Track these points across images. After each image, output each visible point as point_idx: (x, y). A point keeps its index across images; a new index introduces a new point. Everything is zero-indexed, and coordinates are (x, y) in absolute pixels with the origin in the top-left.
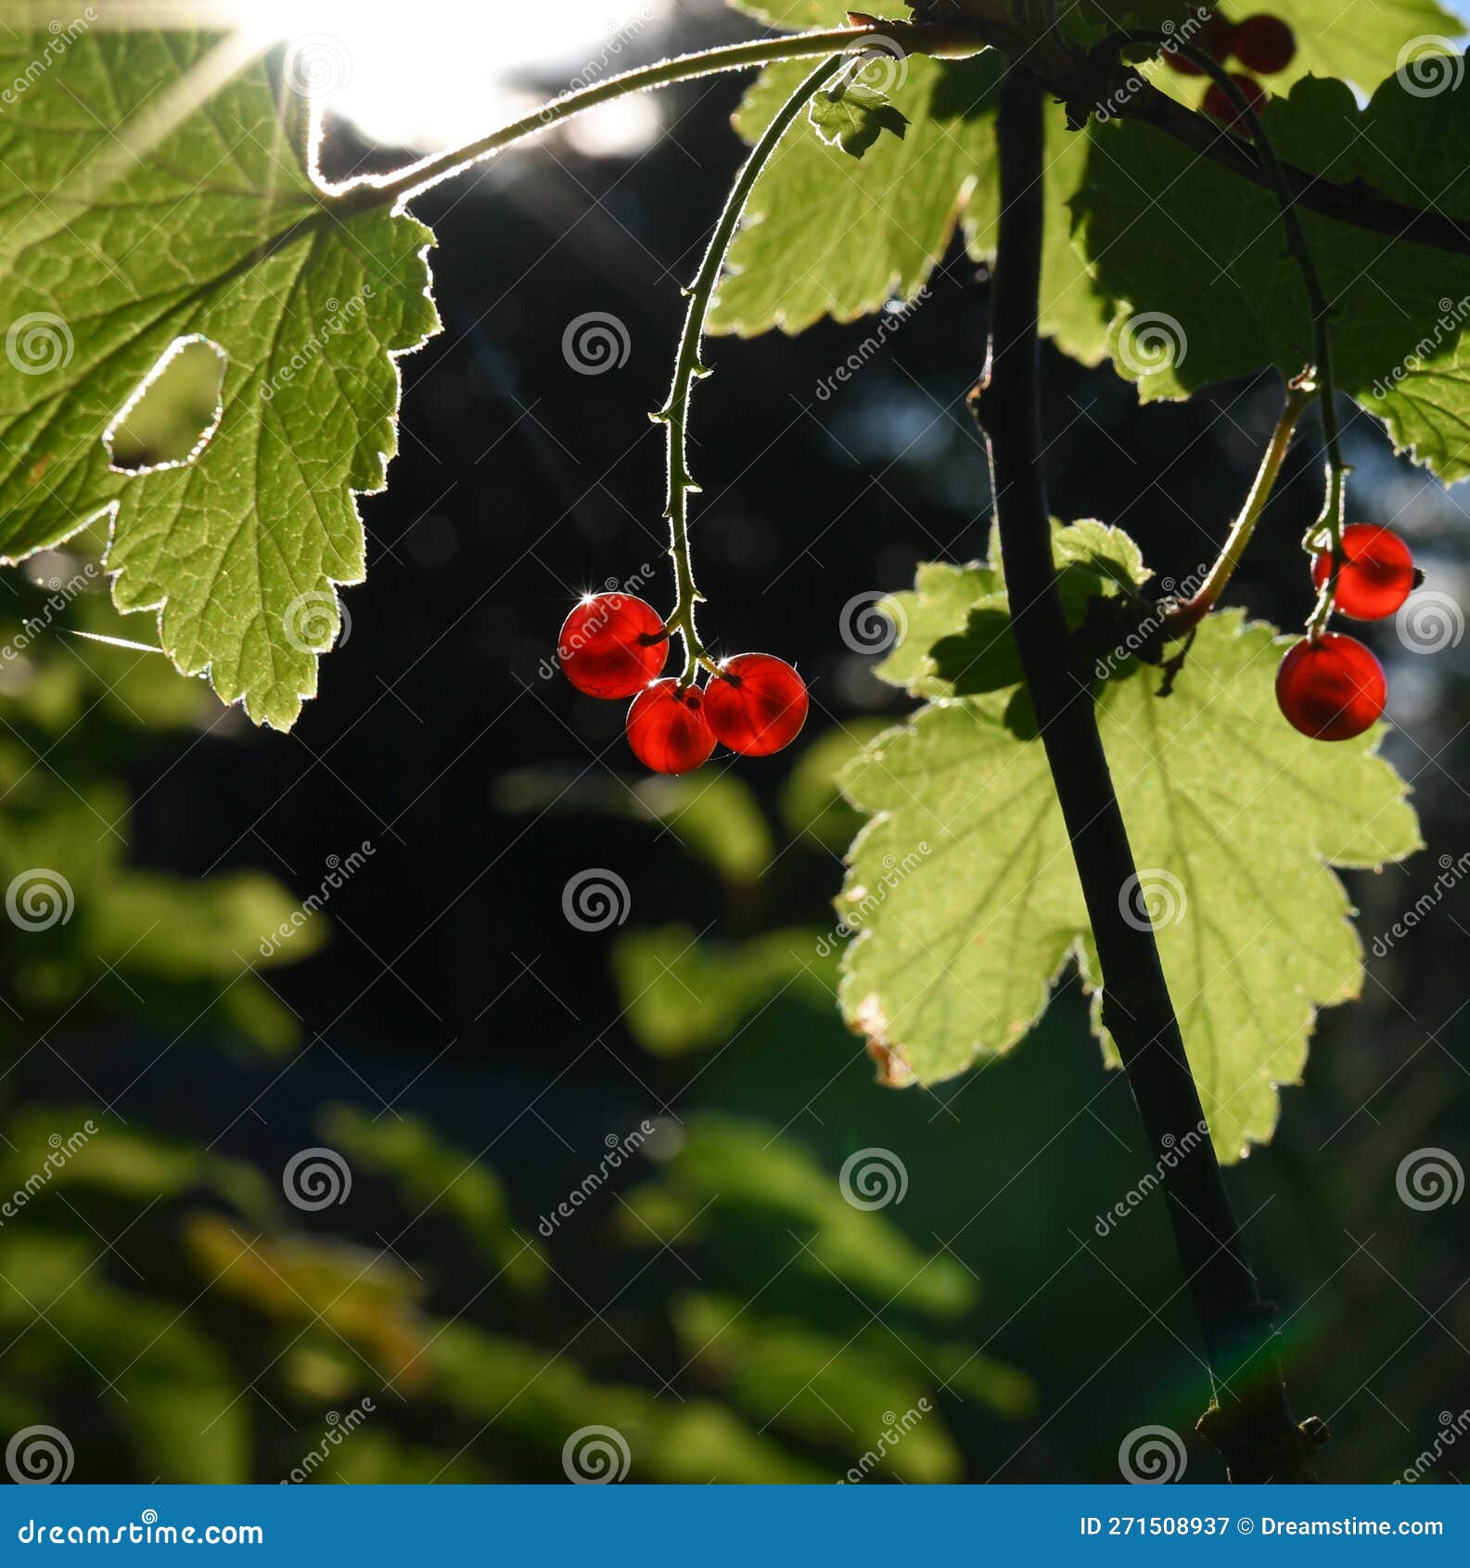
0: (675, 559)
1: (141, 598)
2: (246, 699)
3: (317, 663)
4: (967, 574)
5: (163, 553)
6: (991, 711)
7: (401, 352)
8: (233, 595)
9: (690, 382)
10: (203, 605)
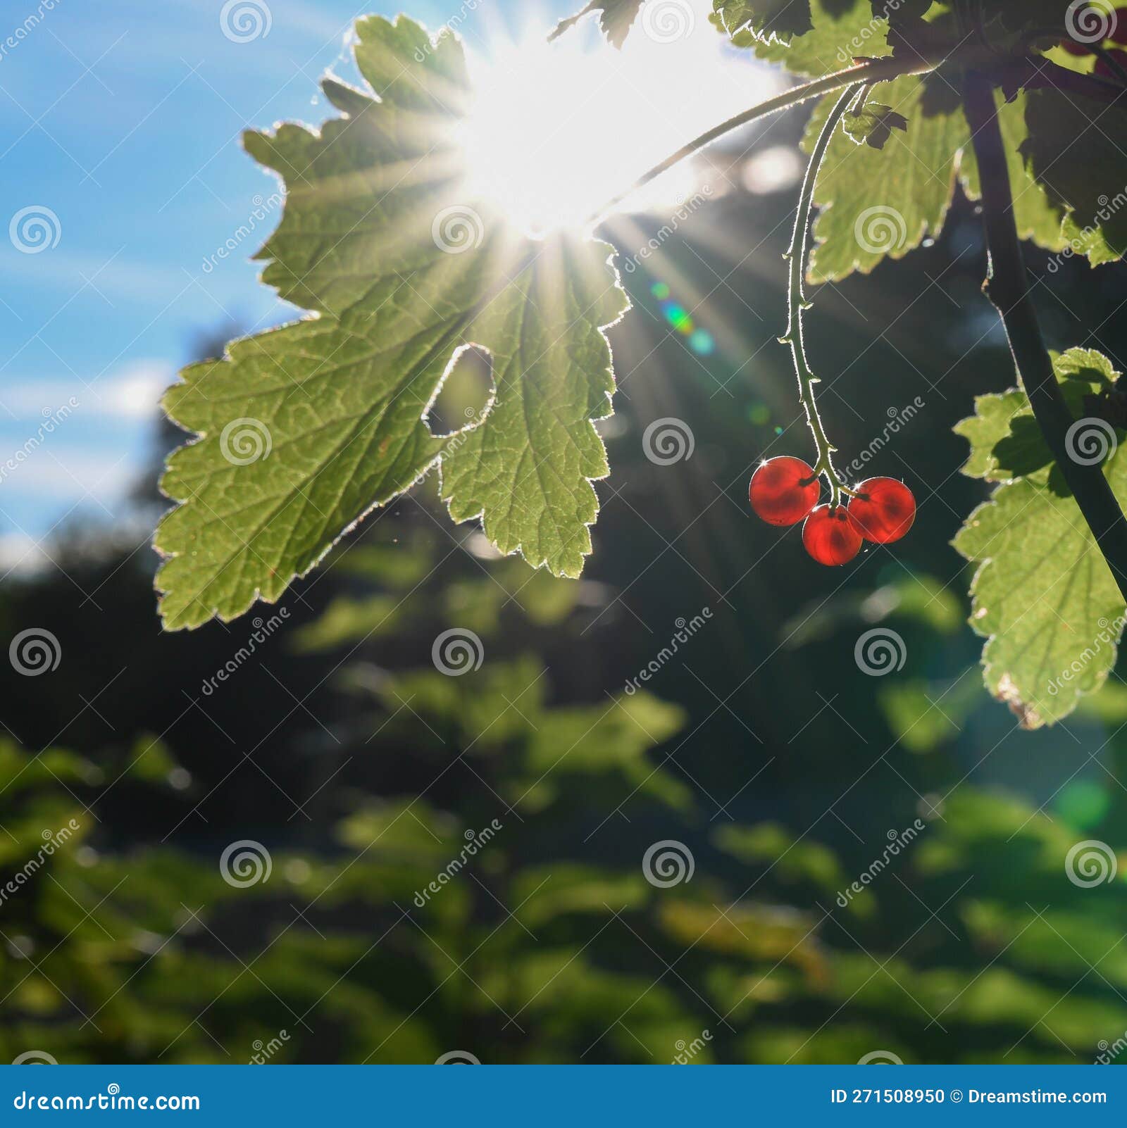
0: (812, 427)
1: (468, 511)
2: (548, 563)
3: (589, 532)
4: (1006, 398)
5: (476, 482)
6: (1040, 481)
7: (606, 326)
8: (526, 499)
9: (800, 313)
10: (509, 509)
